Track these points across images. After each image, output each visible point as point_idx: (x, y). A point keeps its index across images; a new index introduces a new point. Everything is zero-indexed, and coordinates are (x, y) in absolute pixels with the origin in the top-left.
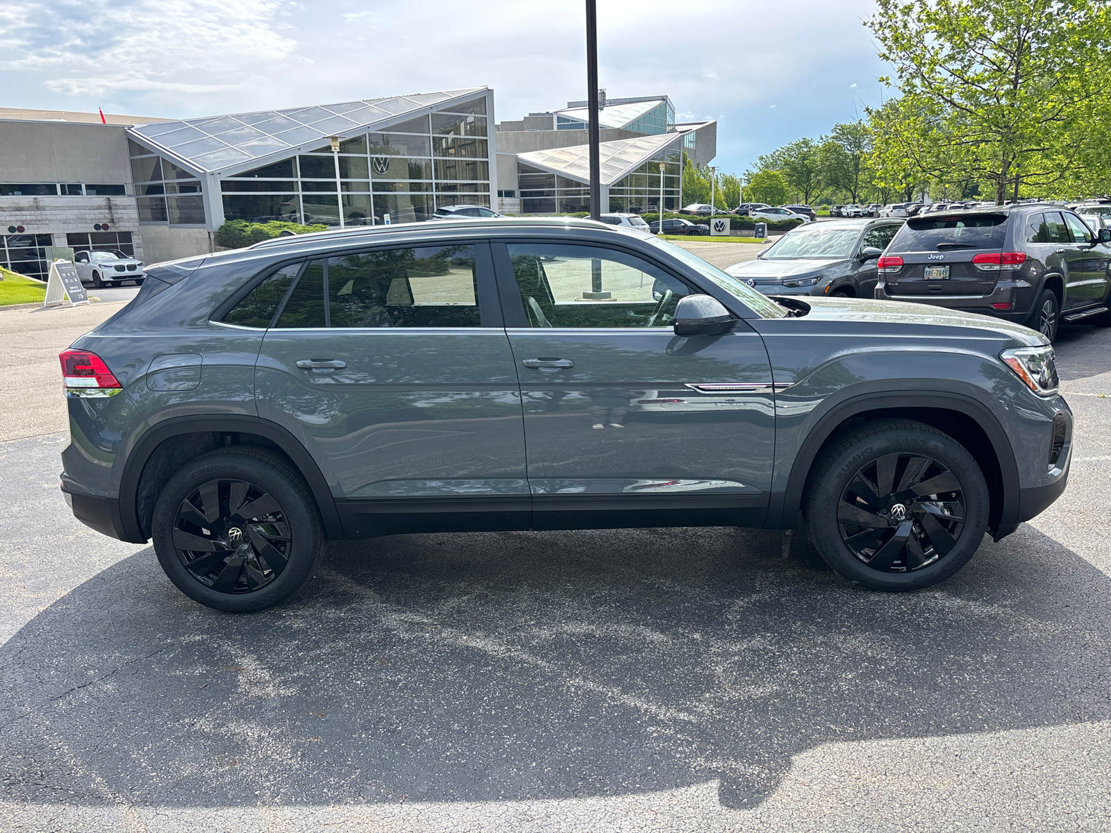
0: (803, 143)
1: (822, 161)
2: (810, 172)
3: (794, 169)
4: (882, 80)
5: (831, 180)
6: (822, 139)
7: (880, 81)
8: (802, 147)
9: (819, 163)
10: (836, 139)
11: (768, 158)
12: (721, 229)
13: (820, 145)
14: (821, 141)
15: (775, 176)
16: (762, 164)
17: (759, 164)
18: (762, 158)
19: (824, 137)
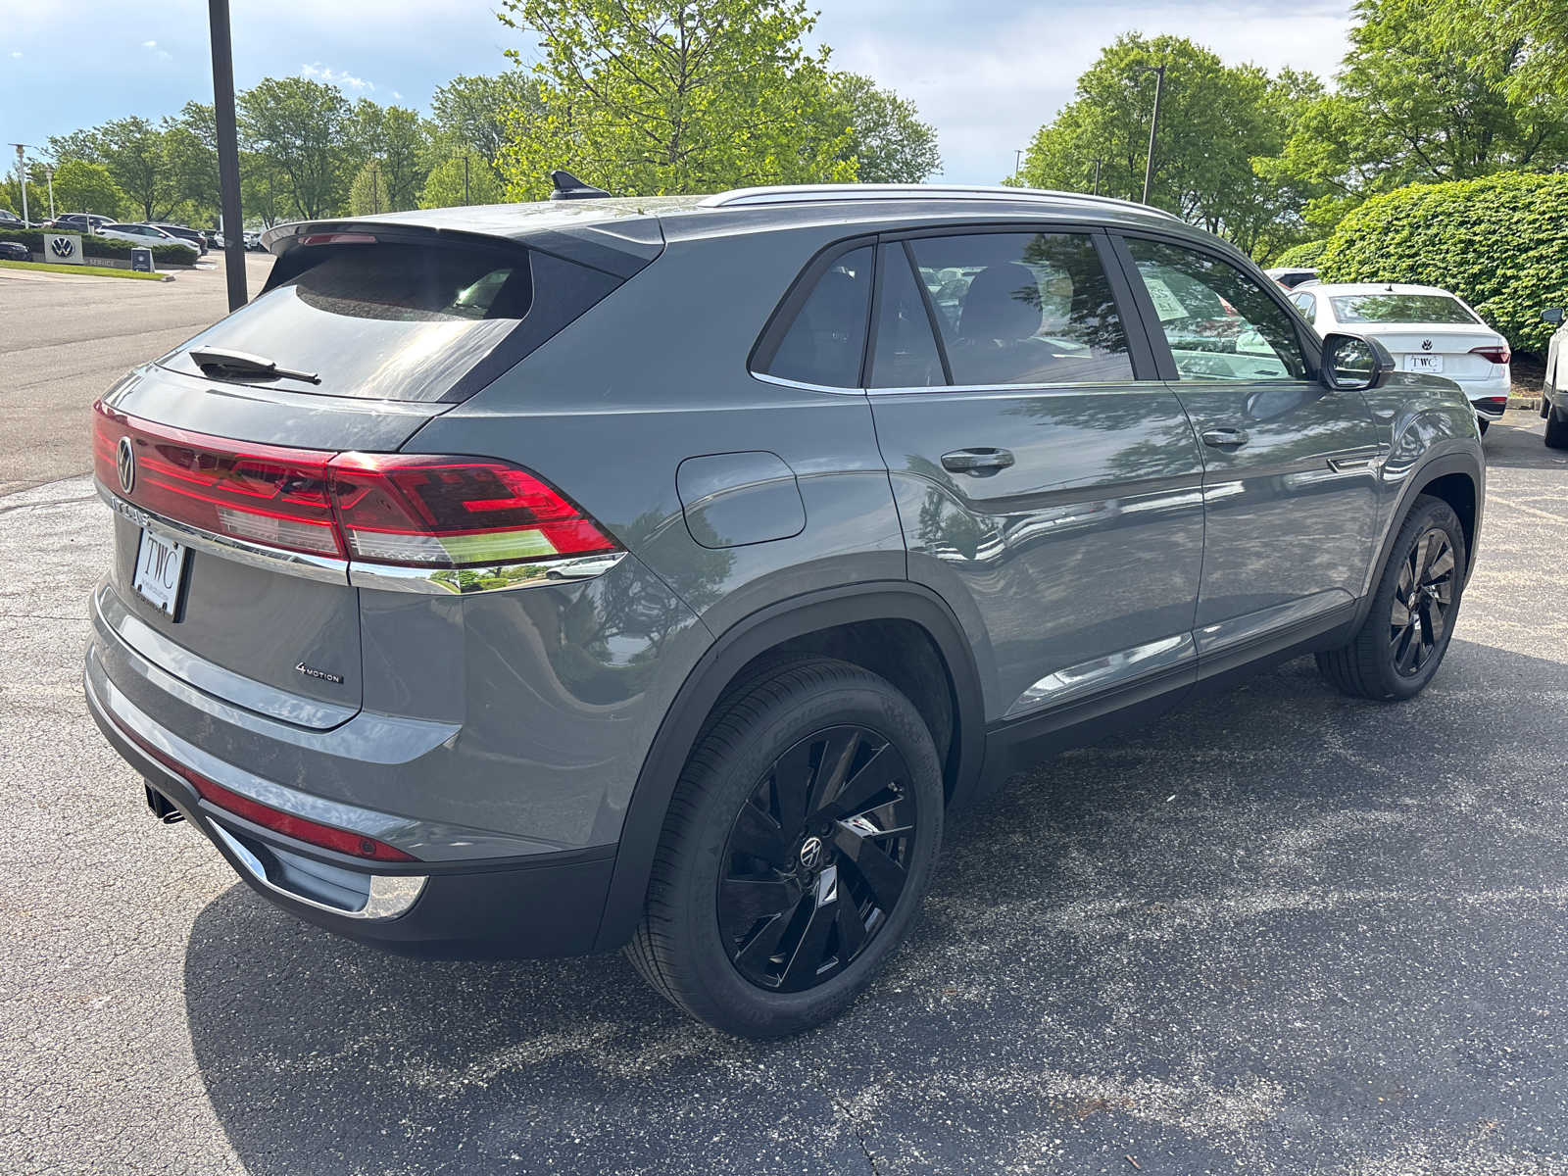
0: (133, 124)
1: (170, 155)
2: (150, 172)
3: (123, 165)
4: (509, 54)
5: (190, 189)
6: (166, 122)
7: (507, 55)
8: (131, 131)
9: (166, 159)
10: (191, 126)
11: (66, 141)
12: (66, 253)
13: (163, 131)
14: (166, 125)
15: (97, 173)
16: (57, 151)
17: (51, 151)
18: (54, 141)
19: (168, 119)
